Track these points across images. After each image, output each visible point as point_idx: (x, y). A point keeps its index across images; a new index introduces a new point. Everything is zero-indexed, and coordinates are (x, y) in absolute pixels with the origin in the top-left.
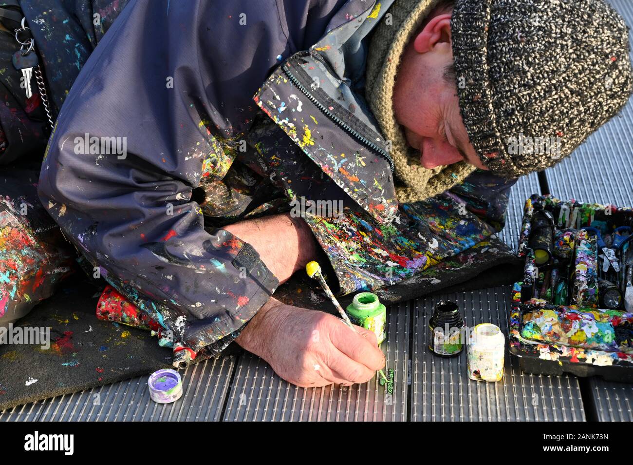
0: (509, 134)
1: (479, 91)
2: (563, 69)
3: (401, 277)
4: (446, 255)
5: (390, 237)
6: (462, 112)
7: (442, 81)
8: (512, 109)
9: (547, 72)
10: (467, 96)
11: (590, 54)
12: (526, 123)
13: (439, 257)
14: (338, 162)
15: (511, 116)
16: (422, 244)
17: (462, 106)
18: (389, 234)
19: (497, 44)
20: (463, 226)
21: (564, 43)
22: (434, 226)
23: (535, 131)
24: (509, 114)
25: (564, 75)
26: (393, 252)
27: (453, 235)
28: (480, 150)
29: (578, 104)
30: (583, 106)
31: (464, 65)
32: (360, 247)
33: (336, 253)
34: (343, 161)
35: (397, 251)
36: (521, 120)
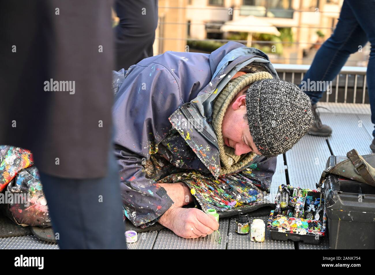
0: (268, 138)
1: (257, 122)
2: (287, 114)
3: (226, 209)
4: (244, 202)
5: (221, 194)
6: (250, 130)
7: (243, 120)
8: (269, 129)
9: (281, 115)
10: (252, 125)
11: (296, 109)
12: (274, 134)
13: (242, 202)
14: (199, 148)
15: (269, 131)
16: (235, 196)
17: (250, 128)
18: (221, 192)
19: (263, 105)
20: (251, 191)
21: (287, 104)
22: (239, 190)
23: (278, 137)
24: (268, 131)
25: (287, 116)
26: (223, 199)
27: (247, 194)
28: (257, 145)
29: (293, 127)
30: (295, 128)
31: (251, 113)
32: (209, 196)
33: (200, 197)
34: (201, 148)
35: (224, 199)
36: (272, 133)
